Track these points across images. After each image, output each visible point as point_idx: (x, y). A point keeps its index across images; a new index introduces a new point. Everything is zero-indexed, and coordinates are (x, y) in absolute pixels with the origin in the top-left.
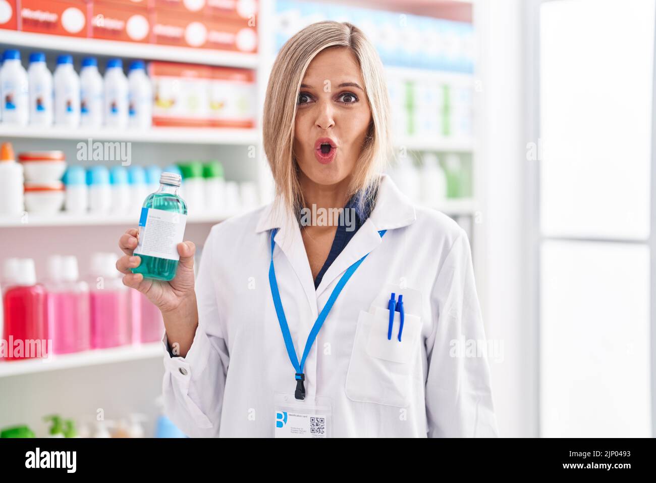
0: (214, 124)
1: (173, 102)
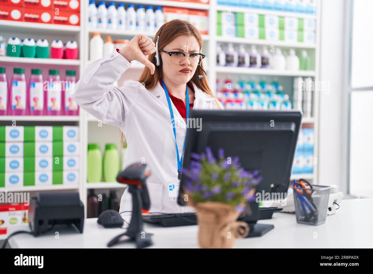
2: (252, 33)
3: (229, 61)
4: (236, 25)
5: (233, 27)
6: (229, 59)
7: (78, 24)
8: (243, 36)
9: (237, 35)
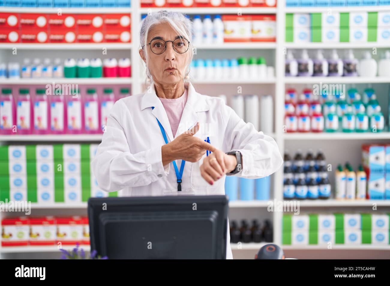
0: (253, 40)
1: (232, 31)
2: (330, 36)
3: (302, 70)
4: (311, 28)
5: (307, 31)
6: (302, 67)
7: (130, 41)
8: (319, 40)
9: (312, 40)
